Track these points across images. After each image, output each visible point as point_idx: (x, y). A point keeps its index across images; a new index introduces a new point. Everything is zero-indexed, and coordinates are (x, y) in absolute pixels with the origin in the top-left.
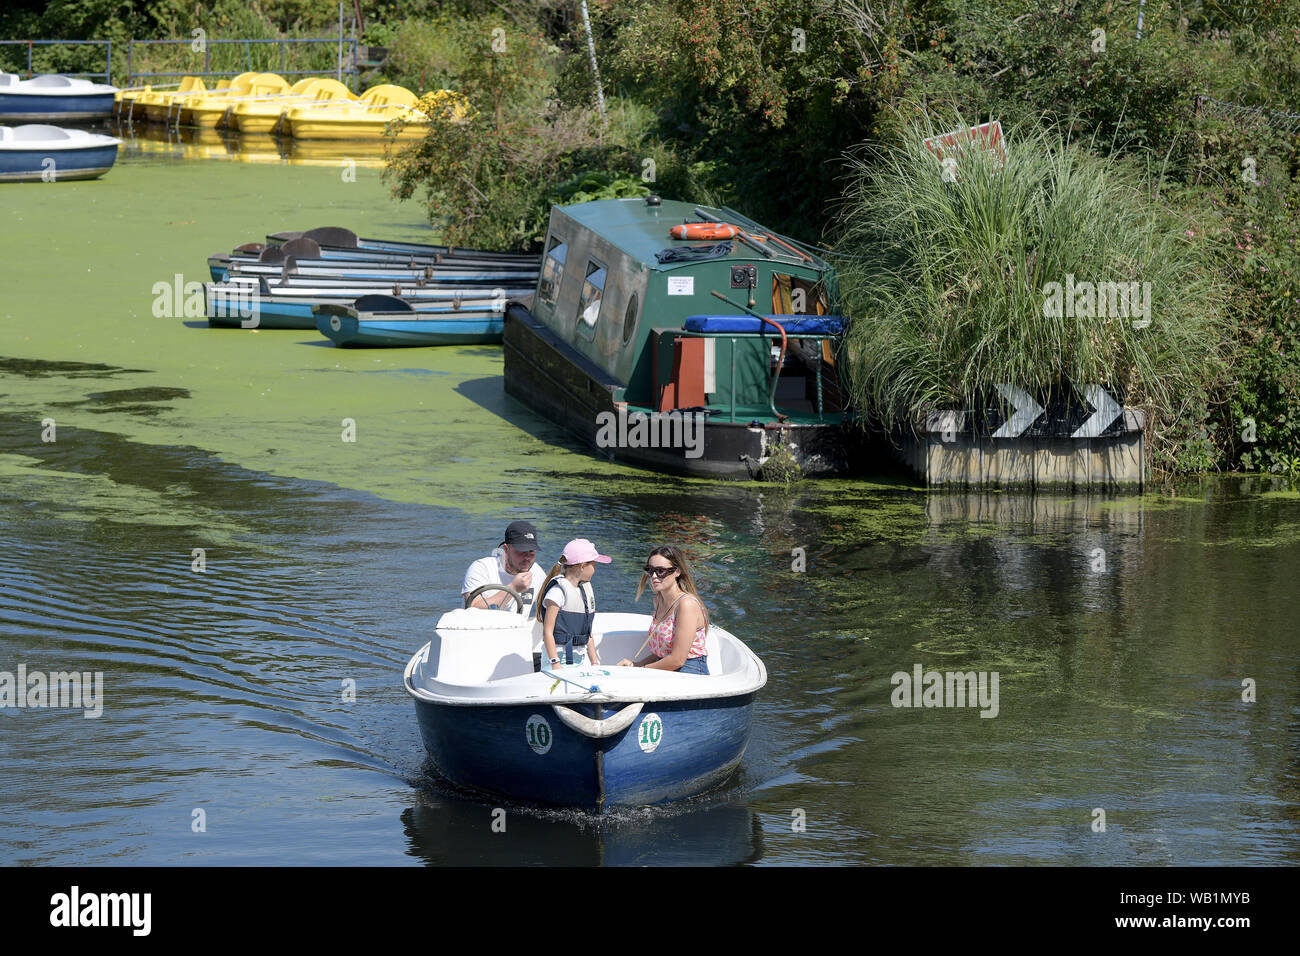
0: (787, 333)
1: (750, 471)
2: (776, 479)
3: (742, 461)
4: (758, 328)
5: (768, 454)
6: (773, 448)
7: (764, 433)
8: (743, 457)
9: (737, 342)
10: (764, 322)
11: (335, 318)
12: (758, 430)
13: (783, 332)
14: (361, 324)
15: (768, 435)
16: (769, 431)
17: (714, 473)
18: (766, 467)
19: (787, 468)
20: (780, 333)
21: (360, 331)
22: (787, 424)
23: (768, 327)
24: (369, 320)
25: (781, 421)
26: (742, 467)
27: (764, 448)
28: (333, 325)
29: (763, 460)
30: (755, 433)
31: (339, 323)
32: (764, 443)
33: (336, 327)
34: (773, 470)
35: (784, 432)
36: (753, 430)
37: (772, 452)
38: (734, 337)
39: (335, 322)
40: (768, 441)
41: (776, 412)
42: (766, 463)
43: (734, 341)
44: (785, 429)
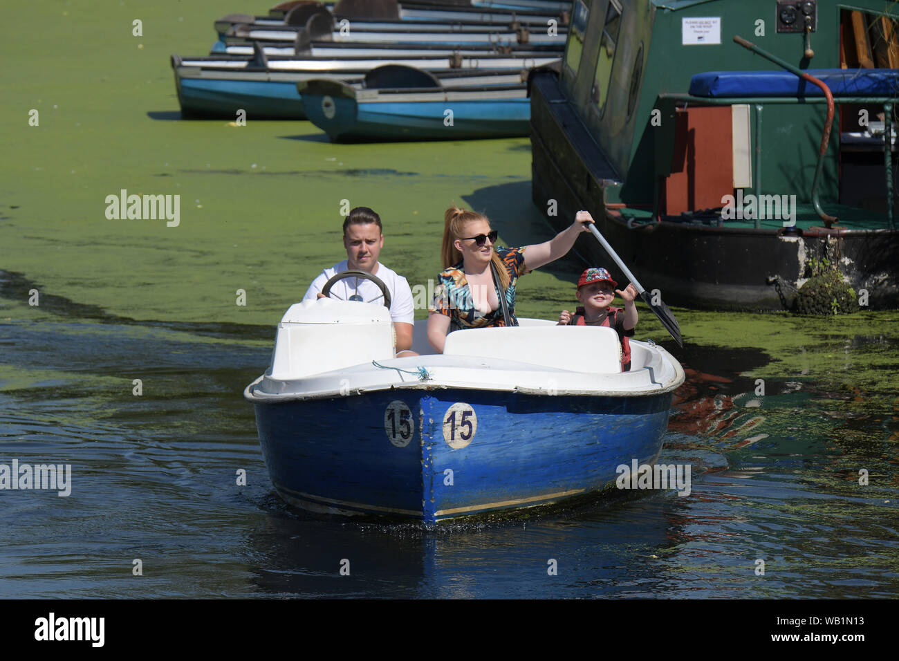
0: (835, 95)
1: (783, 299)
2: (818, 310)
3: (769, 284)
4: (795, 90)
5: (808, 273)
6: (817, 265)
7: (802, 243)
8: (771, 279)
9: (763, 110)
10: (803, 80)
11: (327, 99)
12: (793, 239)
13: (829, 94)
14: (361, 108)
15: (808, 245)
16: (810, 239)
17: (730, 303)
18: (803, 293)
19: (834, 294)
20: (824, 95)
21: (361, 117)
22: (836, 229)
23: (808, 89)
24: (371, 100)
25: (828, 225)
26: (771, 293)
27: (803, 266)
28: (325, 109)
29: (800, 283)
30: (789, 243)
31: (333, 107)
32: (802, 257)
33: (330, 113)
34: (814, 297)
35: (831, 242)
36: (787, 239)
37: (815, 271)
38: (760, 104)
39: (328, 105)
40: (808, 255)
41: (822, 213)
42: (804, 287)
43: (760, 108)
44: (833, 236)
